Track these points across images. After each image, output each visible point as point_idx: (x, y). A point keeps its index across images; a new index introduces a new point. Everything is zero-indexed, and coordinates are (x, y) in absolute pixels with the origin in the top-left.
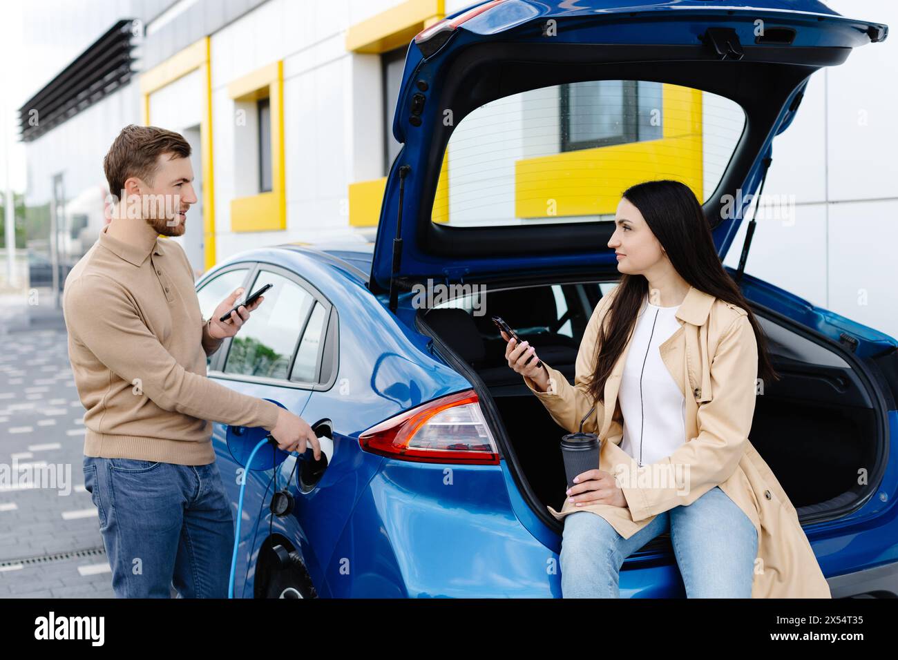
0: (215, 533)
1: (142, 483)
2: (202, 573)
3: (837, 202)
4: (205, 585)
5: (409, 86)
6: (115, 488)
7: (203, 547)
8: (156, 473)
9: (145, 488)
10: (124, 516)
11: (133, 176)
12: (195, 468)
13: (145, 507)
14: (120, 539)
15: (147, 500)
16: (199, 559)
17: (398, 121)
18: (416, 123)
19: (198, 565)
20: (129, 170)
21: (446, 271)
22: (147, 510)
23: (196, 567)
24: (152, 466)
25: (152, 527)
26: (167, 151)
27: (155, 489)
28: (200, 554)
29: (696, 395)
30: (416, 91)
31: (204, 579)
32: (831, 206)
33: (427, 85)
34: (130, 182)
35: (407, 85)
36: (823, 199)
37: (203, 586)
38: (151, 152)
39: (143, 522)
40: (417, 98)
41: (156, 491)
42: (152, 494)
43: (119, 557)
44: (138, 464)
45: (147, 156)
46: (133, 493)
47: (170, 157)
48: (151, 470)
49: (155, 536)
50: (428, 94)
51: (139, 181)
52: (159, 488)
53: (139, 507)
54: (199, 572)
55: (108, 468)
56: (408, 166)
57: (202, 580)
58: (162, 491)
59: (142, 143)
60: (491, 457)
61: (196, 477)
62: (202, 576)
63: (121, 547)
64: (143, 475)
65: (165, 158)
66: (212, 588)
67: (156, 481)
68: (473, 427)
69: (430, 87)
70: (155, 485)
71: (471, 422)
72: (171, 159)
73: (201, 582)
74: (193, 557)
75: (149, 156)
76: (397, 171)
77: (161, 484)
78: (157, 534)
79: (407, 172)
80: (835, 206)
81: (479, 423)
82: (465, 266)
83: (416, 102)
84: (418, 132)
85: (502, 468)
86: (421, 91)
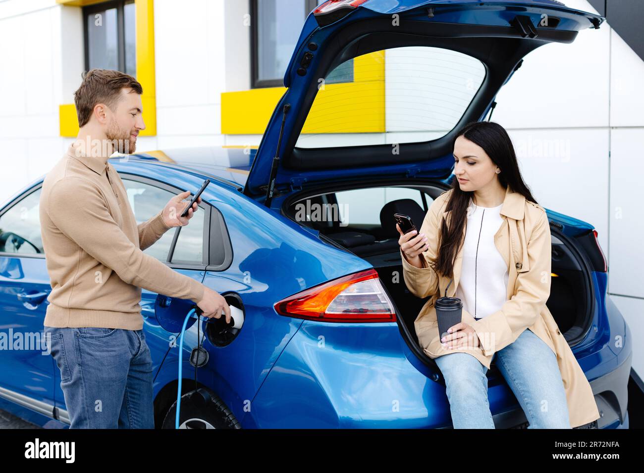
0: (144, 381)
1: (105, 345)
2: (135, 412)
4: (137, 421)
5: (302, 47)
6: (81, 351)
7: (136, 392)
8: (114, 337)
9: (106, 349)
10: (89, 372)
11: (101, 103)
12: (136, 332)
13: (106, 364)
14: (84, 390)
15: (108, 358)
16: (133, 402)
17: (290, 72)
18: (302, 73)
19: (132, 406)
20: (98, 98)
21: (293, 180)
22: (108, 366)
23: (130, 408)
24: (112, 331)
25: (112, 378)
26: (127, 87)
27: (113, 349)
28: (134, 398)
29: (517, 267)
30: (307, 50)
31: (136, 416)
33: (316, 47)
34: (98, 109)
35: (300, 47)
37: (136, 422)
38: (116, 86)
39: (105, 375)
40: (308, 55)
41: (115, 351)
42: (112, 353)
43: (83, 404)
44: (101, 331)
45: (113, 88)
46: (98, 353)
47: (129, 91)
48: (111, 335)
49: (114, 385)
50: (314, 53)
51: (106, 107)
52: (116, 349)
53: (102, 364)
54: (133, 411)
55: (75, 335)
56: (289, 105)
57: (135, 418)
58: (119, 350)
59: (109, 79)
60: (390, 317)
61: (138, 339)
62: (135, 414)
63: (85, 396)
64: (105, 340)
65: (125, 91)
66: (141, 423)
67: (114, 343)
68: (376, 295)
69: (318, 49)
70: (114, 346)
71: (374, 292)
72: (130, 93)
73: (134, 419)
74: (128, 400)
75: (114, 88)
76: (282, 107)
77: (118, 346)
78: (114, 384)
79: (289, 109)
81: (380, 293)
82: (305, 177)
83: (307, 58)
84: (302, 81)
85: (395, 324)
86: (311, 50)
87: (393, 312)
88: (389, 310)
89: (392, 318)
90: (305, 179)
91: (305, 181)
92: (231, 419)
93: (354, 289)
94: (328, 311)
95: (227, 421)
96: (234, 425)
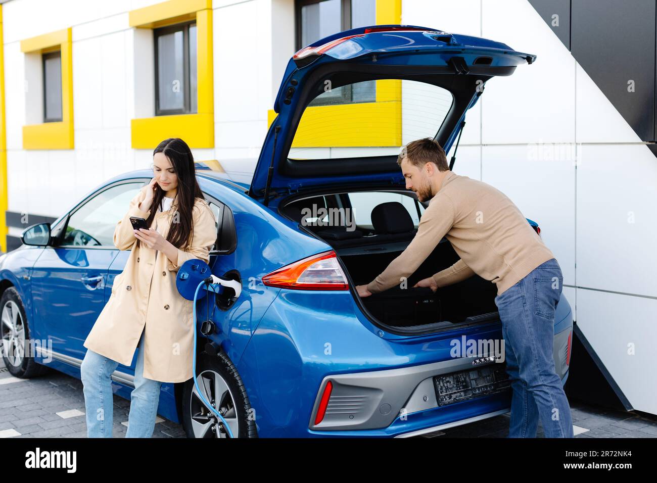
3: (487, 145)
5: (286, 83)
17: (278, 102)
18: (288, 103)
21: (290, 185)
30: (290, 85)
32: (483, 147)
33: (297, 83)
35: (285, 83)
36: (480, 143)
40: (291, 89)
50: (296, 87)
56: (280, 126)
60: (343, 286)
68: (334, 270)
69: (298, 84)
71: (333, 267)
76: (274, 128)
79: (279, 129)
80: (486, 147)
81: (337, 268)
82: (301, 183)
83: (290, 91)
84: (288, 108)
85: (348, 292)
86: (293, 85)
87: (346, 283)
88: (344, 282)
89: (345, 287)
90: (301, 184)
91: (300, 186)
92: (232, 368)
93: (320, 266)
94: (298, 281)
95: (229, 370)
96: (233, 373)
